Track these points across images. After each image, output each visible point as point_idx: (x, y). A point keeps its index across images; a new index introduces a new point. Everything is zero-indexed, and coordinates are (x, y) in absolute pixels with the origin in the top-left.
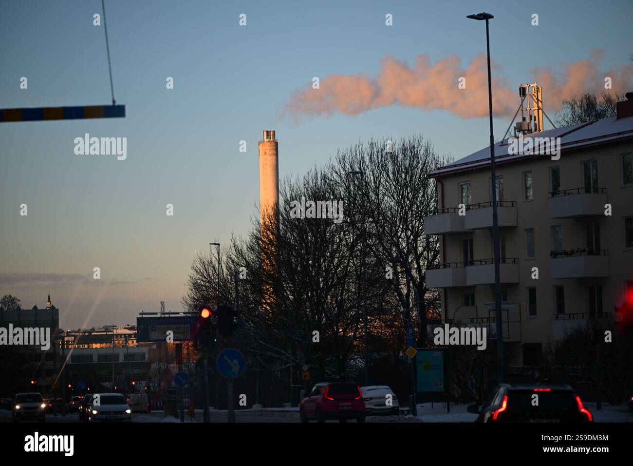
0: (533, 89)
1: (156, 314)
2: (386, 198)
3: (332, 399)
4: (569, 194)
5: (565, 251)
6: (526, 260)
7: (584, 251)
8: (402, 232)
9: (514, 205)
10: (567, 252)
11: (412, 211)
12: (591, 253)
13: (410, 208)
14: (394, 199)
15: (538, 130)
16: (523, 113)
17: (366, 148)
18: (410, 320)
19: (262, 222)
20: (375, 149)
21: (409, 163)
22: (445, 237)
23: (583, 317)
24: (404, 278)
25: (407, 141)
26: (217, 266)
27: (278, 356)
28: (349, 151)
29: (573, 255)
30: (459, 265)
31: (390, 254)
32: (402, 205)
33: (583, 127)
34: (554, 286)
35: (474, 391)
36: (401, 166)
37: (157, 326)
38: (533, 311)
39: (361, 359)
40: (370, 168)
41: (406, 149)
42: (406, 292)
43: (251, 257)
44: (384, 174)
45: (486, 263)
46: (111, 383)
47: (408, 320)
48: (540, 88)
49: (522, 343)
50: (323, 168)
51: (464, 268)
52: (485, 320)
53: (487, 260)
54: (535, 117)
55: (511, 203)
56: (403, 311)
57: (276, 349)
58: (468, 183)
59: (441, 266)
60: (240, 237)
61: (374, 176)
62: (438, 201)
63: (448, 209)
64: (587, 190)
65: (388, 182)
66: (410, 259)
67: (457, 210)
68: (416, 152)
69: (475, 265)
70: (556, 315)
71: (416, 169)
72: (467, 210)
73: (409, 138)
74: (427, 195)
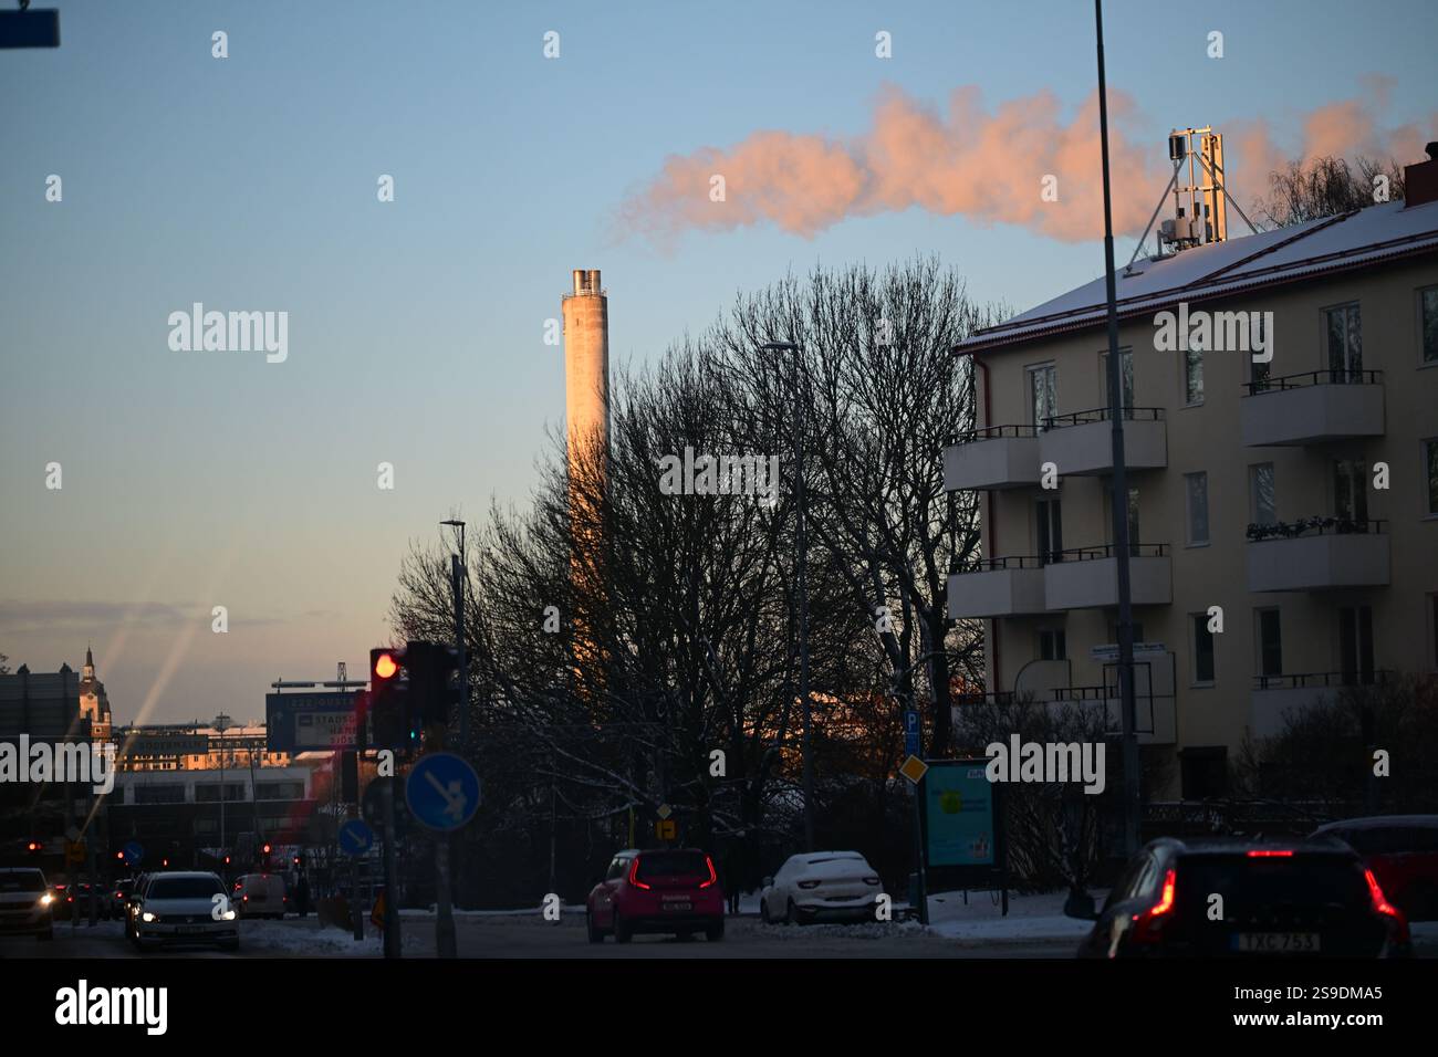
0: (1203, 140)
1: (312, 685)
2: (854, 408)
3: (648, 887)
4: (1291, 388)
5: (1282, 524)
6: (1187, 548)
7: (1329, 523)
8: (892, 487)
9: (1159, 417)
10: (1288, 527)
11: (915, 437)
12: (1345, 527)
13: (911, 432)
14: (872, 408)
15: (1214, 239)
16: (1177, 199)
17: (805, 289)
18: (911, 696)
19: (562, 471)
20: (826, 292)
21: (908, 325)
22: (997, 496)
23: (1327, 682)
24: (896, 597)
25: (902, 270)
27: (601, 783)
28: (764, 297)
29: (1303, 534)
30: (1026, 562)
31: (863, 540)
32: (890, 423)
33: (1323, 226)
34: (1255, 609)
35: (1065, 862)
37: (315, 715)
38: (1205, 670)
39: (797, 790)
40: (814, 337)
41: (899, 292)
42: (900, 630)
43: (536, 551)
44: (849, 352)
45: (1092, 557)
46: (220, 850)
47: (905, 695)
48: (1219, 139)
49: (1180, 749)
50: (703, 341)
51: (1040, 570)
52: (1090, 693)
53: (1096, 550)
54: (1207, 207)
55: (1151, 413)
56: (895, 675)
57: (597, 767)
58: (1049, 365)
59: (983, 568)
60: (512, 505)
61: (823, 356)
62: (975, 414)
63: (1000, 427)
64: (1336, 375)
65: (857, 369)
66: (910, 553)
67: (1022, 432)
68: (923, 298)
69: (1067, 562)
70: (1262, 679)
71: (923, 340)
72: (1046, 429)
73: (906, 262)
74: (951, 401)
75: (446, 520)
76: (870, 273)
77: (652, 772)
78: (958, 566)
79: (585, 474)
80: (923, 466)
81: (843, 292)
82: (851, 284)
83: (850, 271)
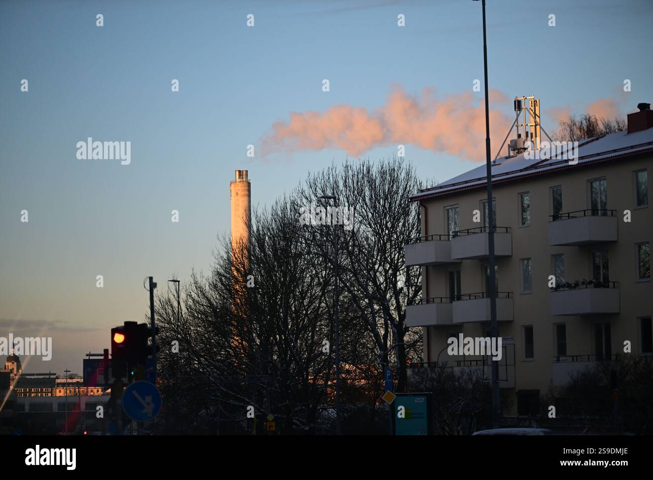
0: (530, 102)
2: (363, 227)
4: (572, 217)
5: (568, 283)
6: (521, 295)
7: (590, 283)
8: (380, 265)
9: (508, 231)
10: (571, 284)
11: (391, 241)
12: (598, 285)
13: (389, 240)
14: (371, 227)
16: (518, 130)
17: (340, 170)
18: (387, 365)
19: (225, 256)
20: (350, 172)
21: (389, 189)
22: (429, 268)
23: (589, 360)
24: (381, 317)
25: (386, 163)
26: (175, 304)
27: (241, 404)
28: (321, 175)
29: (577, 288)
30: (444, 300)
31: (366, 290)
32: (380, 235)
33: (588, 142)
34: (554, 324)
36: (379, 191)
38: (529, 353)
39: (334, 409)
40: (344, 194)
41: (385, 173)
42: (383, 332)
43: (213, 295)
45: (475, 298)
47: (385, 364)
48: (538, 101)
49: (517, 390)
50: (292, 195)
51: (451, 304)
52: (474, 363)
53: (477, 295)
54: (532, 134)
55: (505, 229)
56: (380, 355)
57: (239, 396)
58: (456, 206)
59: (423, 302)
60: (201, 273)
61: (348, 202)
62: (420, 231)
63: (432, 236)
64: (594, 212)
65: (364, 209)
66: (388, 296)
67: (442, 238)
68: (396, 176)
69: (463, 300)
70: (557, 357)
71: (396, 196)
72: (454, 237)
73: (388, 159)
74: (409, 224)
75: (171, 280)
76: (371, 164)
77: (265, 399)
78: (410, 302)
79: (236, 258)
80: (395, 255)
81: (358, 173)
82: (362, 169)
83: (361, 163)
